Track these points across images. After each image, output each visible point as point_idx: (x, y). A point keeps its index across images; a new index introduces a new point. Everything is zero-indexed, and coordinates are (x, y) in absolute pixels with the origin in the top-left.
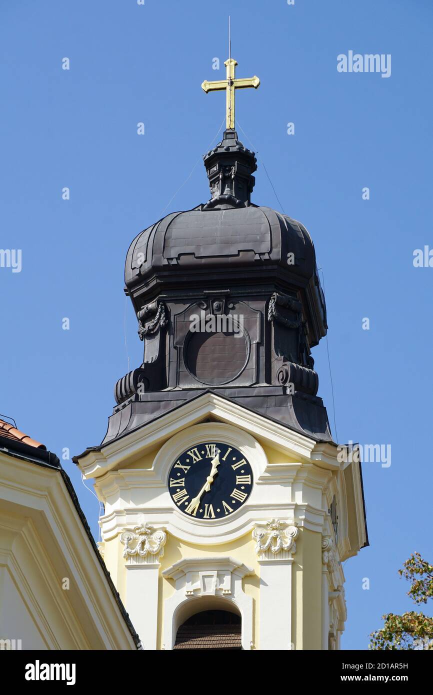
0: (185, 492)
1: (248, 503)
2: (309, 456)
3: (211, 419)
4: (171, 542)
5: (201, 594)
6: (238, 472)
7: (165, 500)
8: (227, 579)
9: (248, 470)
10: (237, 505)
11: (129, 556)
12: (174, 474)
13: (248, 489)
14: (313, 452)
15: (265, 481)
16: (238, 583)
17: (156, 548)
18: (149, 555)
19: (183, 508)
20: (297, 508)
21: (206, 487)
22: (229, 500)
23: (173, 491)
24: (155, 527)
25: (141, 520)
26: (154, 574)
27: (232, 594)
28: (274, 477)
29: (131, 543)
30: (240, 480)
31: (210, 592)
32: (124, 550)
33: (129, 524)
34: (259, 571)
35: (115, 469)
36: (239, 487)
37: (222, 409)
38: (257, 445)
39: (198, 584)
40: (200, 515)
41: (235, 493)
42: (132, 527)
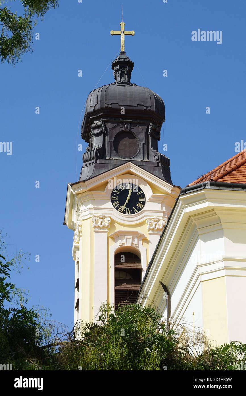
0: (118, 202)
1: (144, 209)
2: (170, 192)
3: (129, 173)
4: (112, 223)
5: (125, 245)
6: (139, 196)
7: (110, 205)
8: (136, 240)
9: (143, 195)
10: (139, 210)
11: (95, 227)
12: (113, 194)
13: (144, 203)
14: (172, 191)
15: (150, 200)
16: (140, 242)
17: (107, 225)
18: (104, 227)
19: (117, 208)
20: (164, 212)
21: (127, 202)
22: (136, 207)
23: (113, 201)
24: (106, 216)
25: (100, 213)
26: (106, 235)
27: (138, 247)
28: (154, 199)
29: (96, 222)
30: (140, 199)
31: (129, 244)
32: (94, 224)
33: (95, 213)
34: (149, 237)
35: (89, 191)
36: (140, 202)
37: (134, 169)
38: (148, 185)
39: (124, 241)
40: (124, 212)
41: (138, 205)
42: (97, 215)
